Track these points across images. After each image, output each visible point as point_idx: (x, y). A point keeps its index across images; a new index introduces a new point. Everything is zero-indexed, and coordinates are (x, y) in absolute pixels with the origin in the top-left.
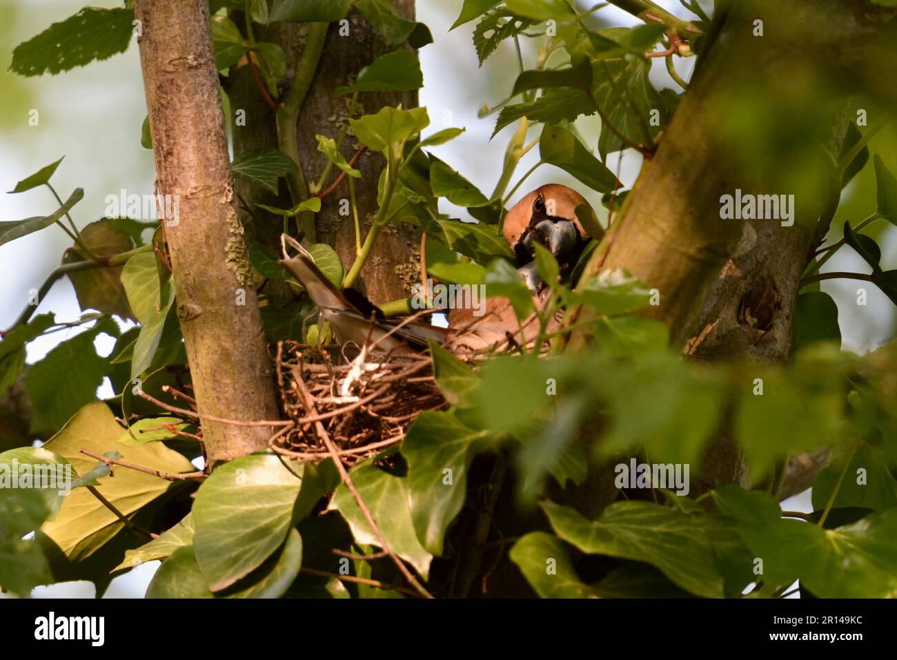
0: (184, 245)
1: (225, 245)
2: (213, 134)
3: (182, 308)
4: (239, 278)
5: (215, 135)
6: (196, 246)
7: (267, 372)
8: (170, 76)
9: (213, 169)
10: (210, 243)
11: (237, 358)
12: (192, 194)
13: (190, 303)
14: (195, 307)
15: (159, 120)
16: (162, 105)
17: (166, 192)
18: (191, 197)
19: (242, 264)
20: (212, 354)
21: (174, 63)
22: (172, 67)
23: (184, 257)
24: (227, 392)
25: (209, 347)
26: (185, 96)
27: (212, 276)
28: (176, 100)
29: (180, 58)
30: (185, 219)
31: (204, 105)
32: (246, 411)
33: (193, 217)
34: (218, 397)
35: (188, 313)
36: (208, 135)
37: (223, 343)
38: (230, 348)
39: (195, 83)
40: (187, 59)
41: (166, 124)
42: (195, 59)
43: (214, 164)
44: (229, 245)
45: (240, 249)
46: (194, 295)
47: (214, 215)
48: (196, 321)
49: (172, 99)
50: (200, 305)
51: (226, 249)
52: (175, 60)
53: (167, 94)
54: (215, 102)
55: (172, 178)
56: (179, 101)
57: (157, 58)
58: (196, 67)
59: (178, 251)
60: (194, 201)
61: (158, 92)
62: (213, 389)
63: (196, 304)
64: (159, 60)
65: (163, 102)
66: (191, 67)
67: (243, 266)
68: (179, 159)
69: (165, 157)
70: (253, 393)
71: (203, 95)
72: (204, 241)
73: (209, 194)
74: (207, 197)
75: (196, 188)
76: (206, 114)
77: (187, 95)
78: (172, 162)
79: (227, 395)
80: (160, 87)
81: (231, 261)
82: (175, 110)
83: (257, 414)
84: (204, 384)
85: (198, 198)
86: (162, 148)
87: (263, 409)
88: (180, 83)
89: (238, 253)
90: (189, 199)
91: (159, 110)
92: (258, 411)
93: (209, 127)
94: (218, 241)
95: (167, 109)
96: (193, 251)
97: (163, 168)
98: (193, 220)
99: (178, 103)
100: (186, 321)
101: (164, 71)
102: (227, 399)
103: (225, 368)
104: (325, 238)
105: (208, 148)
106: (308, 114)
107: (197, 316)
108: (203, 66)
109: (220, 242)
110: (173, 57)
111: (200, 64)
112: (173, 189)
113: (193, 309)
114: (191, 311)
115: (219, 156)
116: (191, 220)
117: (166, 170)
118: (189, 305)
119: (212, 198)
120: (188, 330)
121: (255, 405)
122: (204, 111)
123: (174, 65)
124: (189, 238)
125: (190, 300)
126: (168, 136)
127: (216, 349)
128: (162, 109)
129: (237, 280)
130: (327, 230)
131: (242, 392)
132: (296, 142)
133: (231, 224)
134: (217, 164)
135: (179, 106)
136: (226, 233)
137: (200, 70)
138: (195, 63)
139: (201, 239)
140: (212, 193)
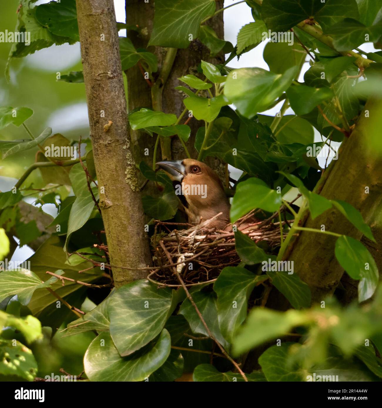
0: (104, 170)
1: (125, 170)
2: (120, 113)
3: (102, 202)
4: (132, 188)
5: (121, 113)
6: (110, 171)
7: (146, 236)
8: (98, 82)
9: (120, 131)
10: (118, 169)
11: (130, 229)
12: (109, 144)
13: (106, 200)
14: (109, 202)
15: (92, 104)
16: (94, 97)
17: (95, 142)
18: (108, 145)
19: (134, 180)
20: (118, 227)
21: (101, 75)
22: (99, 77)
23: (104, 176)
24: (125, 247)
25: (116, 223)
26: (106, 93)
27: (118, 186)
28: (101, 94)
29: (104, 73)
30: (105, 156)
31: (116, 97)
32: (134, 257)
33: (109, 156)
34: (120, 249)
35: (105, 205)
36: (118, 113)
37: (123, 221)
38: (127, 224)
39: (111, 86)
40: (108, 74)
41: (96, 107)
42: (112, 74)
43: (120, 129)
44: (127, 170)
45: (133, 172)
46: (109, 196)
47: (120, 155)
48: (109, 209)
49: (99, 94)
50: (112, 201)
51: (126, 173)
52: (101, 74)
53: (96, 91)
54: (121, 96)
55: (98, 135)
56: (103, 96)
57: (92, 72)
58: (112, 78)
59: (101, 172)
60: (109, 148)
61: (92, 90)
62: (117, 245)
63: (109, 201)
64: (93, 73)
65: (95, 95)
66: (110, 78)
67: (135, 181)
68: (102, 125)
69: (95, 124)
70: (138, 247)
71: (115, 92)
72: (114, 168)
73: (117, 144)
74: (116, 146)
75: (111, 141)
76: (117, 102)
77: (107, 92)
78: (98, 127)
79: (125, 249)
80: (93, 88)
81: (128, 179)
82: (100, 100)
83: (140, 258)
84: (113, 242)
85: (112, 146)
86: (94, 119)
87: (143, 256)
88: (103, 86)
89: (132, 174)
90: (107, 146)
91: (92, 99)
92: (140, 257)
93: (119, 109)
94: (122, 169)
95: (96, 99)
96: (108, 173)
97: (94, 129)
98: (109, 157)
99: (102, 96)
100: (104, 209)
101: (95, 79)
102: (124, 250)
103: (124, 234)
104: (176, 156)
105: (118, 120)
106: (168, 88)
107: (110, 207)
108: (116, 77)
109: (123, 169)
110: (100, 72)
111: (114, 76)
112: (99, 140)
113: (108, 203)
114: (107, 204)
115: (123, 124)
116: (108, 157)
117: (95, 131)
118: (106, 201)
119: (119, 146)
120: (105, 214)
121: (139, 254)
122: (116, 101)
123: (101, 77)
124: (107, 166)
125: (107, 199)
126: (97, 113)
127: (119, 224)
128: (94, 99)
129: (131, 189)
130: (177, 152)
131: (132, 247)
132: (161, 104)
133: (129, 159)
134: (122, 128)
135: (102, 98)
136: (126, 164)
137: (114, 79)
138: (111, 76)
139: (113, 167)
140: (119, 143)
